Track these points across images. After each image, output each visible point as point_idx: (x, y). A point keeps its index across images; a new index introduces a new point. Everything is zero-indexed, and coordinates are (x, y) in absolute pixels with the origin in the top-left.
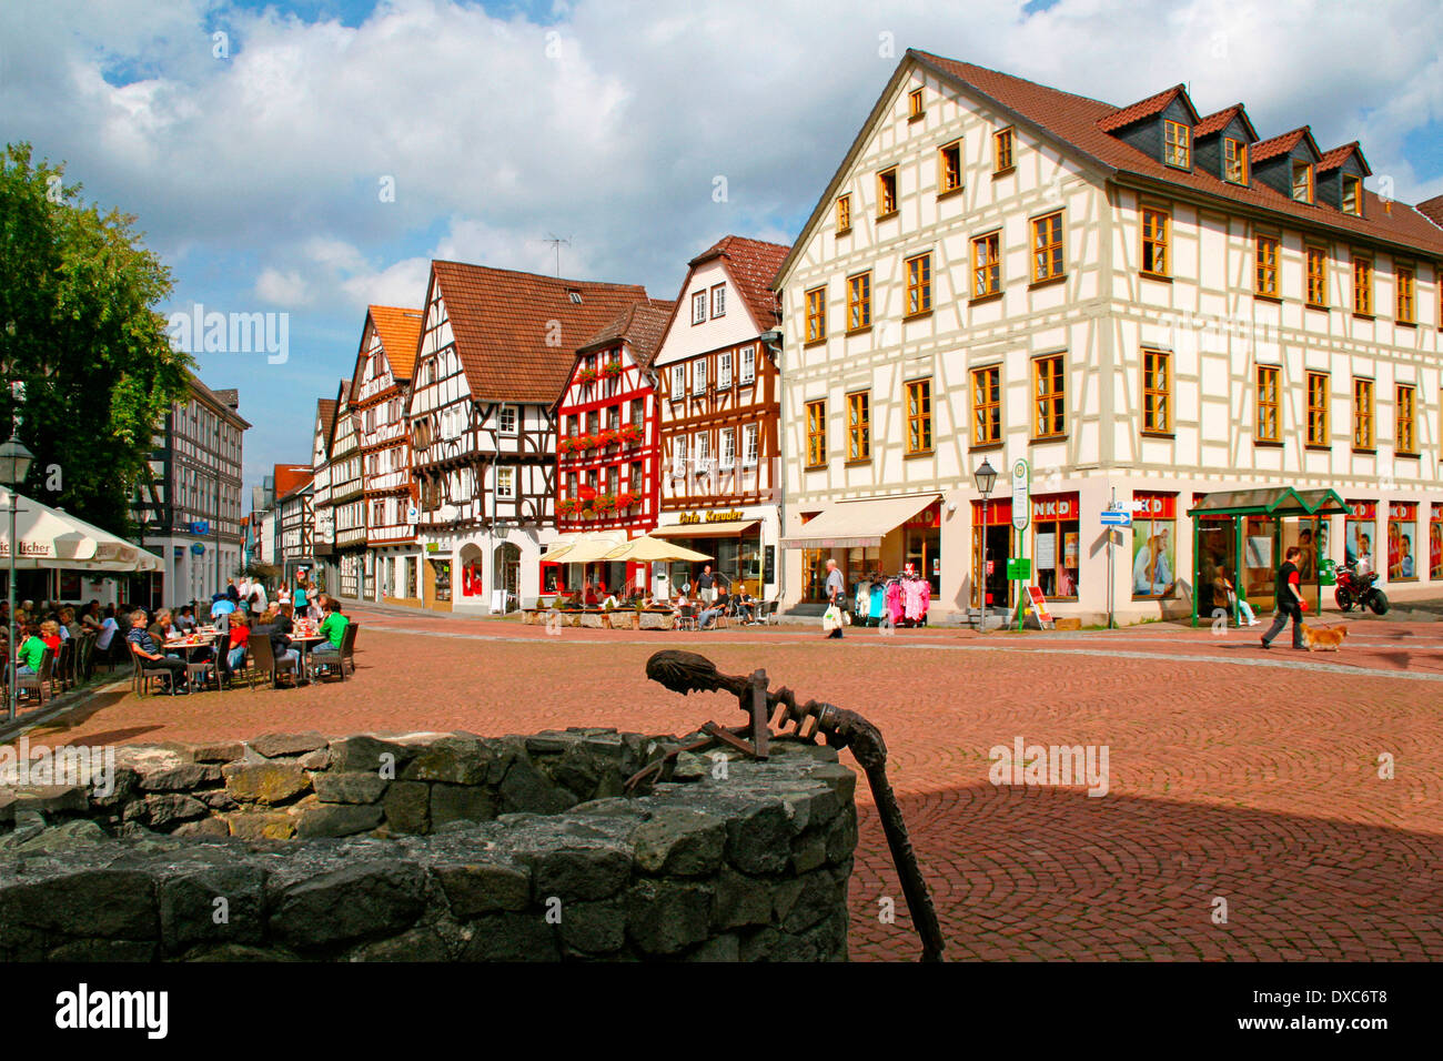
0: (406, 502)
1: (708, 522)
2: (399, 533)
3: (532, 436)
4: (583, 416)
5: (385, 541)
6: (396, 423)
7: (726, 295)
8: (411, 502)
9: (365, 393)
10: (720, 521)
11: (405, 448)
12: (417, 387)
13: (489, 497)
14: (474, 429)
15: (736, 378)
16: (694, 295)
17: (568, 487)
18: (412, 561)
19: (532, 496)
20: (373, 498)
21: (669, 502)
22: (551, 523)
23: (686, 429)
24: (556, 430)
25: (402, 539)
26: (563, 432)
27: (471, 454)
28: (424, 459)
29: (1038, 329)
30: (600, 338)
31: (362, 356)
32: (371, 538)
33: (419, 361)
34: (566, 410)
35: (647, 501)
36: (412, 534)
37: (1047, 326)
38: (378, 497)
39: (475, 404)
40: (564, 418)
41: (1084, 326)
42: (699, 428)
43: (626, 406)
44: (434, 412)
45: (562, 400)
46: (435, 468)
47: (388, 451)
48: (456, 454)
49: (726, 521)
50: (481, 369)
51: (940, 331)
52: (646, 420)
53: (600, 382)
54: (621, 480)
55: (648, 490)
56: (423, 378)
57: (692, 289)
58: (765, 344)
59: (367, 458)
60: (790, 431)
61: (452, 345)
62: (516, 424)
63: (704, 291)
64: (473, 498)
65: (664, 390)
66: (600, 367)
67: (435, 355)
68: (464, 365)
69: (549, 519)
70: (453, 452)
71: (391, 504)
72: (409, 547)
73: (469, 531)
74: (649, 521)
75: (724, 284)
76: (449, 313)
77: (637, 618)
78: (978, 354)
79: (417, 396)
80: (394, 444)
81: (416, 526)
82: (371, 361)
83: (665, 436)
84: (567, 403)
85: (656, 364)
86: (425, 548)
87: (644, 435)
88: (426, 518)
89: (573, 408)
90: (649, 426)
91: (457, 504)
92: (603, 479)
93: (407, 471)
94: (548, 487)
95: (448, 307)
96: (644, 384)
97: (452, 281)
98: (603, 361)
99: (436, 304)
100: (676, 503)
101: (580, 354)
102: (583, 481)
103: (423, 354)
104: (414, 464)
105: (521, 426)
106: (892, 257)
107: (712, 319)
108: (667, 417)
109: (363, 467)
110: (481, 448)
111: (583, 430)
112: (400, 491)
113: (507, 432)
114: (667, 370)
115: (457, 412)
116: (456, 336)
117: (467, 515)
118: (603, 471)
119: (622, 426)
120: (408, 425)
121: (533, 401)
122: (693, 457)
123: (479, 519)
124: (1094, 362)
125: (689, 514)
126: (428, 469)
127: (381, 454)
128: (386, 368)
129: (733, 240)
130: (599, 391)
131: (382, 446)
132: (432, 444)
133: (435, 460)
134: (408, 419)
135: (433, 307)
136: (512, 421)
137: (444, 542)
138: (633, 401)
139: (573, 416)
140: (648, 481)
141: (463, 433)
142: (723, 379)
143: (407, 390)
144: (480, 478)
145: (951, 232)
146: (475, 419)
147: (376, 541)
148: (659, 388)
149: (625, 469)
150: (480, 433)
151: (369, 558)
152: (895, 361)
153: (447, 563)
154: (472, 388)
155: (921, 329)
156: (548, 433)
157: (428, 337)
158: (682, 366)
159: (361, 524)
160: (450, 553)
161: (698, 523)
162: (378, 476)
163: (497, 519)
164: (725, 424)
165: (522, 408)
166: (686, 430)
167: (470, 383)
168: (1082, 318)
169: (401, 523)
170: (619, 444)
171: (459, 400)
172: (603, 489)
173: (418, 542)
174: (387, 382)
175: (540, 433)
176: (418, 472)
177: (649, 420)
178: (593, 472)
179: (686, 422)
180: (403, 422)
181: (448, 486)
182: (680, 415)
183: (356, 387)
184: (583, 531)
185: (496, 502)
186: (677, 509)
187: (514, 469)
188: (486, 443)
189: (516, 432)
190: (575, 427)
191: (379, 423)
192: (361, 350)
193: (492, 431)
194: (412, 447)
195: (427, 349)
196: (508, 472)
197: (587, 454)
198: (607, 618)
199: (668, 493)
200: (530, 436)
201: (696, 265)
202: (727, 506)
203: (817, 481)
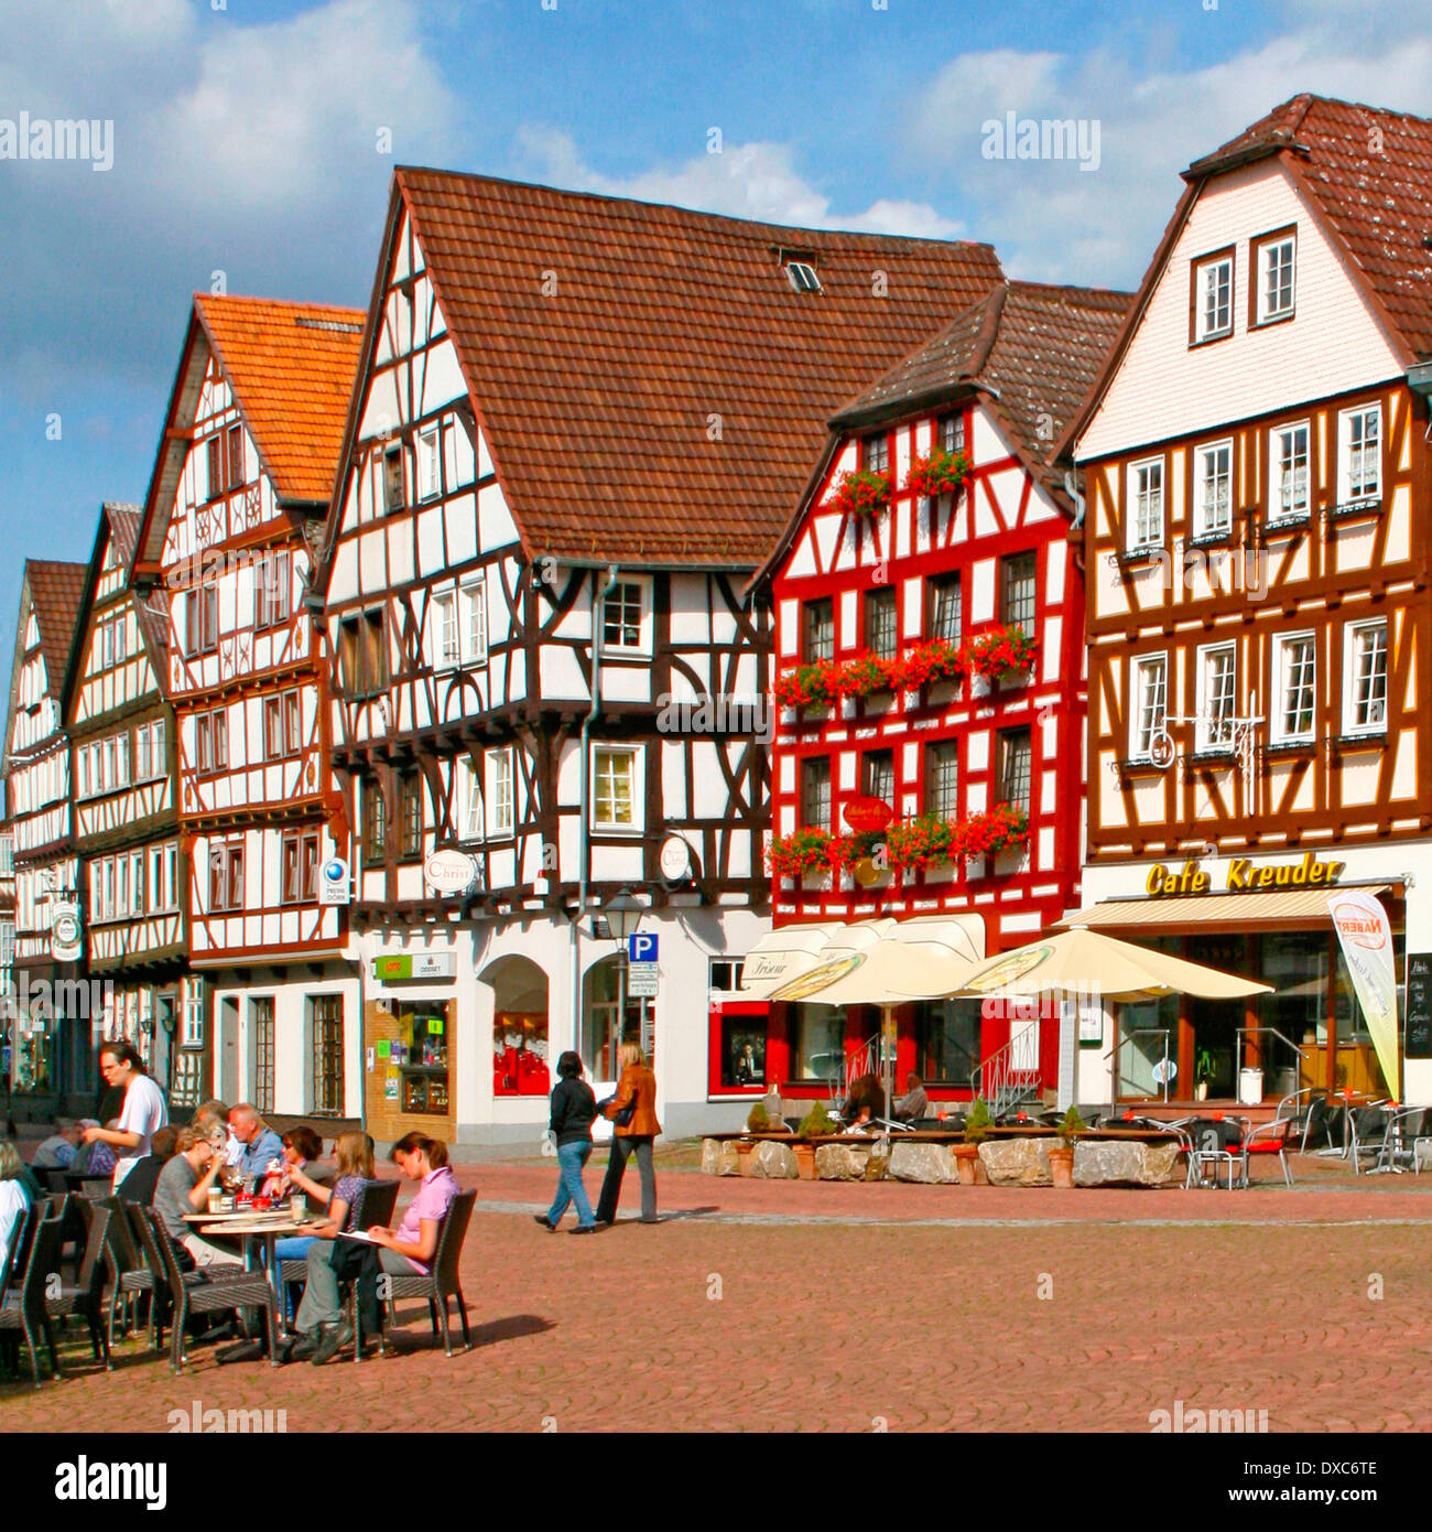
0: (312, 843)
1: (1235, 890)
2: (290, 928)
3: (693, 660)
4: (849, 601)
5: (246, 950)
6: (284, 623)
7: (1301, 261)
8: (328, 846)
9: (182, 545)
10: (1272, 888)
11: (310, 695)
12: (349, 522)
13: (570, 828)
14: (529, 638)
15: (1324, 494)
16: (1197, 262)
17: (803, 800)
18: (329, 1007)
19: (690, 822)
20: (207, 833)
21: (1115, 836)
22: (743, 898)
23: (1169, 634)
24: (765, 643)
25: (299, 946)
26: (789, 645)
27: (520, 708)
28: (374, 724)
30: (903, 383)
31: (175, 439)
32: (200, 943)
33: (355, 452)
34: (799, 587)
35: (1047, 837)
36: (330, 929)
38: (224, 831)
39: (531, 568)
40: (790, 609)
42: (1210, 633)
43: (984, 574)
44: (403, 592)
45: (786, 557)
46: (406, 748)
47: (256, 705)
48: (472, 708)
49: (1289, 887)
50: (546, 474)
52: (1043, 611)
53: (904, 508)
54: (967, 778)
55: (1048, 804)
56: (367, 497)
57: (1193, 242)
58: (1416, 397)
59: (189, 725)
61: (461, 406)
62: (647, 625)
63: (1230, 250)
64: (523, 830)
65: (1102, 528)
66: (903, 468)
67: (405, 433)
68: (499, 461)
69: (737, 885)
70: (460, 706)
71: (264, 849)
72: (318, 970)
73: (506, 921)
74: (1052, 889)
75: (1291, 229)
76: (450, 316)
77: (1068, 1157)
79: (346, 551)
80: (276, 684)
81: (344, 911)
82: (200, 454)
83: (1101, 656)
84: (802, 565)
85: (1081, 454)
86: (369, 970)
87: (1038, 652)
88: (374, 888)
89: (820, 579)
90: (1054, 628)
91: (469, 849)
92: (910, 773)
93: (315, 758)
94: (735, 799)
95: (445, 296)
96: (1041, 510)
97: (458, 227)
98: (913, 446)
99: (408, 289)
100: (1136, 841)
101: (844, 430)
102: (848, 780)
103: (364, 434)
104: (338, 738)
105: (662, 630)
107: (1253, 327)
108: (1110, 600)
109: (174, 747)
110: (550, 690)
111: (849, 639)
112: (295, 812)
113: (621, 648)
114: (1112, 473)
115: (475, 591)
116: (472, 379)
117: (502, 877)
118: (911, 753)
119: (969, 629)
120: (320, 631)
121: (696, 562)
122: (1190, 708)
123: (542, 887)
125: (1176, 868)
126: (382, 750)
127: (235, 711)
128: (251, 469)
129: (1313, 108)
130: (902, 531)
131: (237, 690)
132: (398, 681)
133: (405, 725)
134: (318, 613)
135: (396, 302)
136: (634, 616)
137: (428, 951)
138: (1004, 560)
139: (819, 599)
140: (1049, 780)
141: (494, 650)
142: (1286, 496)
143: (317, 533)
144: (546, 774)
146: (532, 612)
147: (215, 952)
148: (1088, 521)
149: (978, 749)
150: (545, 651)
151: (189, 994)
153: (440, 1010)
154: (524, 526)
156: (735, 650)
157: (382, 386)
158: (1159, 460)
159: (169, 907)
160: (450, 980)
161: (1205, 893)
162: (224, 771)
163: (593, 888)
164: (1290, 619)
165: (663, 583)
166: (1170, 639)
167: (517, 511)
169: (298, 899)
170: (962, 677)
171: (482, 560)
172: (910, 803)
173: (348, 954)
174: (254, 509)
175: (714, 650)
176: (351, 760)
177: (1055, 610)
178: (882, 755)
179: (1169, 614)
180: (304, 623)
181: (443, 797)
182: (1150, 594)
183: (156, 526)
184: (849, 919)
185: (590, 842)
186: (1139, 856)
187: (640, 750)
188: (561, 679)
189: (646, 647)
190: (954, 606)
191: (226, 626)
192: (170, 421)
193: (579, 646)
194: (330, 692)
195: (380, 418)
196: (622, 761)
197: (860, 704)
198: (972, 1156)
199: (1112, 813)
200: (685, 658)
201: (1204, 178)
202: (1293, 844)
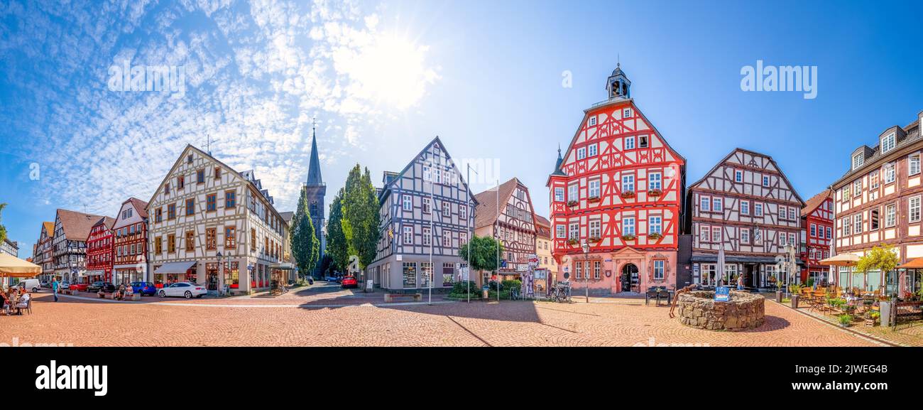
13: (71, 262)
15: (135, 231)
19: (81, 262)
23: (121, 244)
24: (86, 247)
29: (227, 220)
37: (230, 220)
41: (241, 220)
42: (125, 244)
43: (105, 240)
51: (197, 219)
58: (144, 223)
60: (151, 245)
64: (67, 262)
65: (115, 235)
75: (132, 208)
78: (208, 226)
83: (115, 246)
85: (113, 229)
89: (91, 241)
90: (111, 244)
91: (64, 263)
94: (84, 260)
96: (110, 234)
100: (118, 263)
106: (181, 201)
108: (116, 242)
114: (116, 230)
123: (68, 267)
124: (244, 230)
142: (132, 231)
144: (69, 258)
145: (200, 194)
152: (183, 227)
155: (191, 219)
158: (120, 229)
164: (132, 243)
165: (78, 242)
168: (240, 218)
177: (111, 242)
179: (121, 242)
181: (61, 259)
182: (119, 241)
187: (76, 256)
203: (159, 258)
